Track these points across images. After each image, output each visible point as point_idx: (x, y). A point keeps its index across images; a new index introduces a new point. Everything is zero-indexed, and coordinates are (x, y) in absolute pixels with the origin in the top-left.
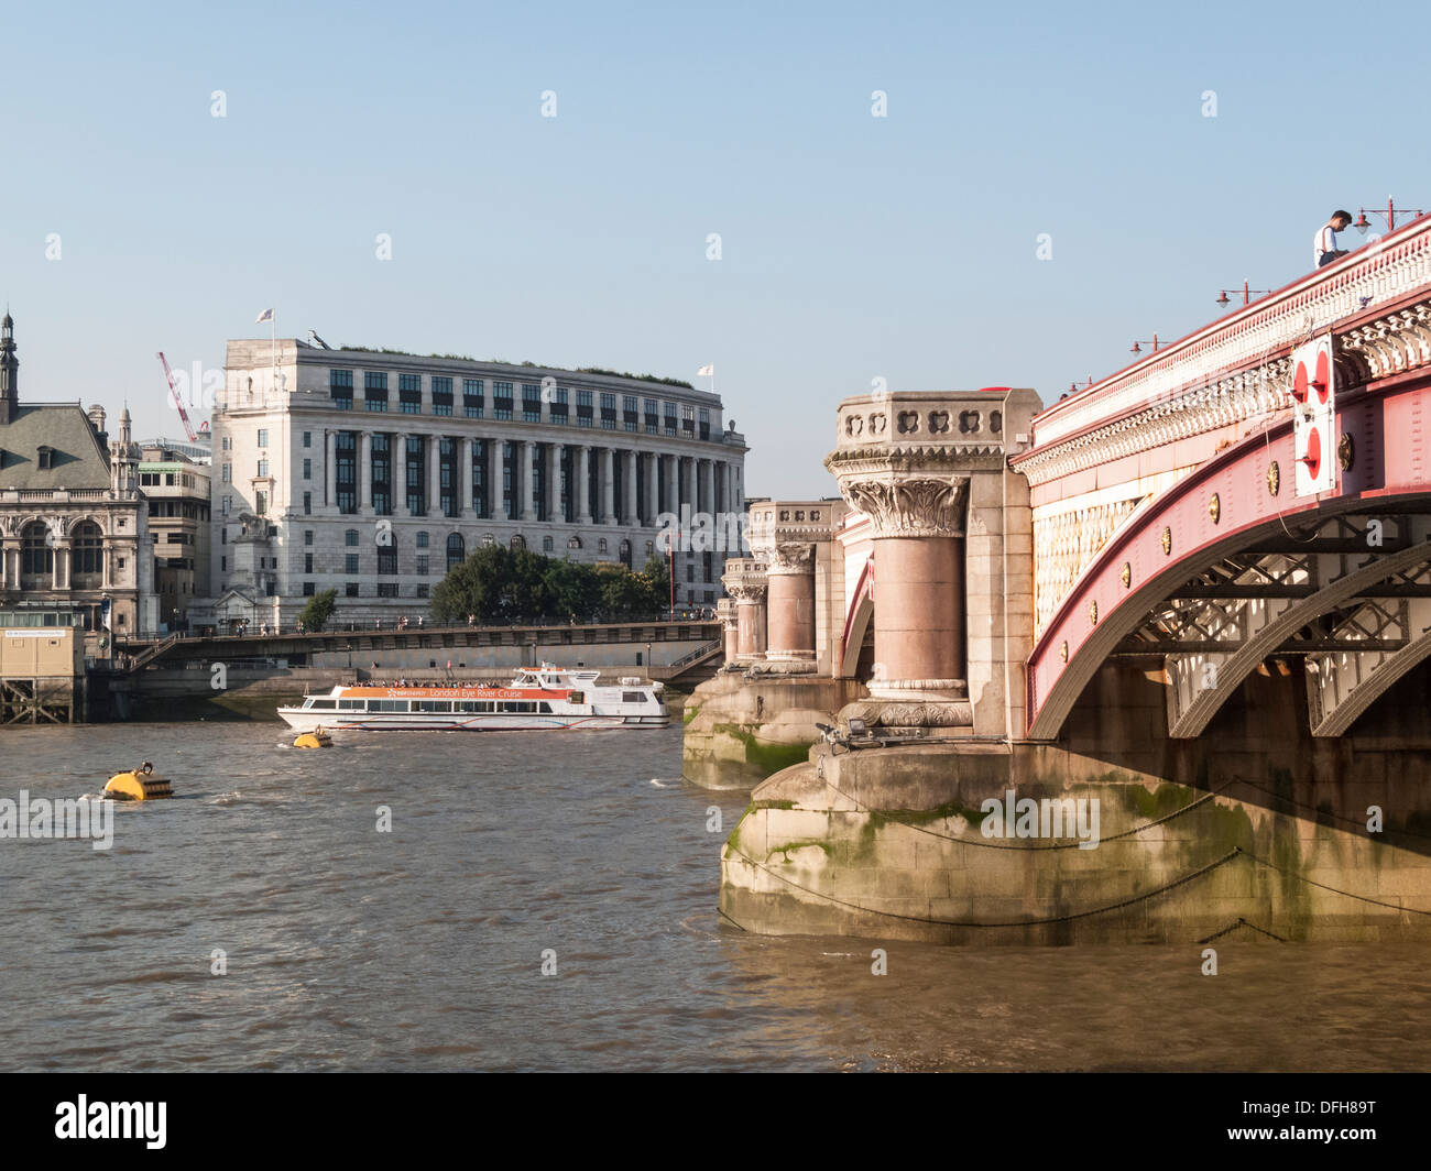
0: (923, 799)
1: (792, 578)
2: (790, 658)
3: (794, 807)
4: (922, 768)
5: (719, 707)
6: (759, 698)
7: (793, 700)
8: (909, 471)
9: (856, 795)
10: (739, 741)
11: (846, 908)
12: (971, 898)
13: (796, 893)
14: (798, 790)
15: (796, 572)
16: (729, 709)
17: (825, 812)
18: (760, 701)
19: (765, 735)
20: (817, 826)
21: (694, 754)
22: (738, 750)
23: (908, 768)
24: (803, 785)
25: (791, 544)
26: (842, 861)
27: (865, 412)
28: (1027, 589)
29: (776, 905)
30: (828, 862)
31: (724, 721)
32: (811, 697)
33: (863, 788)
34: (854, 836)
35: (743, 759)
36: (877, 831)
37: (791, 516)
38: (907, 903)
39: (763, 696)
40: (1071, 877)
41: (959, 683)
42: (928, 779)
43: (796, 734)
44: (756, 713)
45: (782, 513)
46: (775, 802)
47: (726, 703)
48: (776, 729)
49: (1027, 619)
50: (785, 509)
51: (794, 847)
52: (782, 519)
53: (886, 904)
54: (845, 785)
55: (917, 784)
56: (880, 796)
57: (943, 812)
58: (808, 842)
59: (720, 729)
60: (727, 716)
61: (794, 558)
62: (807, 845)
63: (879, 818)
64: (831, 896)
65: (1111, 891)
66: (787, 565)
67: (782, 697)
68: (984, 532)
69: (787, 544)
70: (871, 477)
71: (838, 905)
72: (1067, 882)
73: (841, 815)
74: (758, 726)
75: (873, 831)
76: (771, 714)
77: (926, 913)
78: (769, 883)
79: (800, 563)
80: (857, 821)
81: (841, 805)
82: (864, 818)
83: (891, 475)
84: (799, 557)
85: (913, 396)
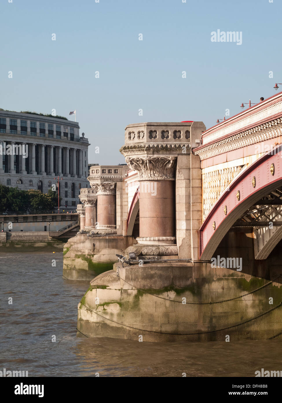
0: (158, 284)
1: (107, 196)
2: (106, 228)
3: (107, 288)
4: (158, 272)
5: (78, 248)
6: (93, 244)
7: (107, 245)
8: (153, 154)
9: (132, 283)
10: (85, 262)
11: (128, 328)
12: (177, 323)
13: (108, 322)
14: (109, 281)
15: (109, 194)
16: (81, 249)
17: (119, 290)
18: (94, 245)
19: (96, 259)
20: (116, 295)
21: (67, 267)
22: (85, 265)
23: (152, 272)
24: (111, 279)
25: (106, 182)
26: (126, 309)
27: (136, 131)
28: (199, 201)
29: (100, 327)
30: (121, 310)
31: (79, 253)
32: (114, 244)
33: (135, 280)
34: (131, 299)
36: (140, 297)
37: (107, 171)
38: (152, 326)
39: (95, 243)
40: (216, 315)
41: (173, 238)
42: (160, 276)
43: (109, 259)
44: (92, 250)
45: (103, 170)
46: (100, 286)
47: (80, 246)
48: (100, 256)
50: (104, 168)
51: (107, 304)
52: (103, 172)
53: (143, 326)
54: (127, 279)
55: (156, 278)
56: (141, 283)
57: (166, 289)
58: (113, 302)
59: (77, 256)
60: (81, 252)
61: (108, 188)
62: (112, 303)
63: (141, 292)
64: (122, 323)
65: (232, 320)
66: (105, 191)
67: (102, 244)
68: (183, 178)
69: (105, 182)
70: (138, 156)
71: (125, 327)
72: (215, 317)
73: (126, 291)
74: (93, 255)
75: (139, 297)
76: (98, 251)
77: (159, 330)
78: (97, 318)
79: (111, 190)
80: (132, 293)
81: (126, 287)
82: (135, 292)
83: (146, 155)
84: (110, 188)
85: (155, 124)
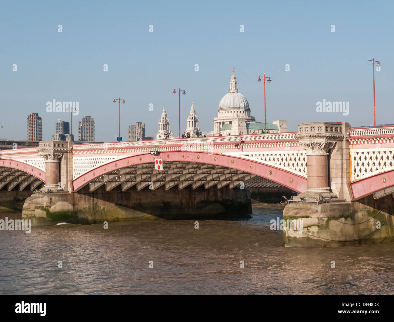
0: (337, 214)
1: (55, 163)
2: (55, 187)
3: (309, 217)
4: (337, 207)
5: (37, 201)
6: (50, 198)
7: (60, 199)
9: (324, 214)
10: (44, 211)
11: (323, 240)
12: (346, 236)
13: (311, 237)
14: (310, 213)
15: (57, 161)
16: (40, 202)
17: (317, 218)
18: (51, 199)
19: (52, 209)
20: (316, 221)
21: (27, 216)
22: (44, 214)
23: (335, 207)
24: (312, 212)
25: (57, 153)
26: (322, 229)
28: (349, 167)
29: (305, 240)
30: (319, 229)
31: (39, 205)
32: (65, 198)
33: (326, 212)
34: (324, 223)
35: (46, 217)
36: (329, 222)
37: (57, 145)
38: (336, 238)
39: (51, 198)
40: (361, 230)
42: (338, 209)
43: (61, 209)
44: (49, 203)
45: (54, 144)
46: (304, 216)
47: (39, 200)
48: (56, 207)
49: (349, 174)
50: (55, 143)
51: (310, 226)
52: (54, 146)
53: (332, 238)
54: (322, 212)
55: (336, 211)
56: (330, 214)
57: (341, 217)
58: (313, 225)
59: (37, 208)
60: (40, 204)
61: (56, 158)
62: (313, 226)
63: (330, 218)
64: (320, 237)
65: (367, 233)
66: (54, 160)
67: (57, 198)
68: (339, 154)
69: (56, 153)
71: (322, 239)
72: (360, 231)
73: (321, 218)
74: (50, 207)
75: (328, 222)
76: (54, 203)
77: (339, 240)
78: (303, 235)
79: (57, 159)
80: (325, 220)
81: (321, 216)
82: (326, 219)
84: (57, 157)
